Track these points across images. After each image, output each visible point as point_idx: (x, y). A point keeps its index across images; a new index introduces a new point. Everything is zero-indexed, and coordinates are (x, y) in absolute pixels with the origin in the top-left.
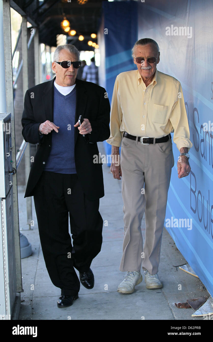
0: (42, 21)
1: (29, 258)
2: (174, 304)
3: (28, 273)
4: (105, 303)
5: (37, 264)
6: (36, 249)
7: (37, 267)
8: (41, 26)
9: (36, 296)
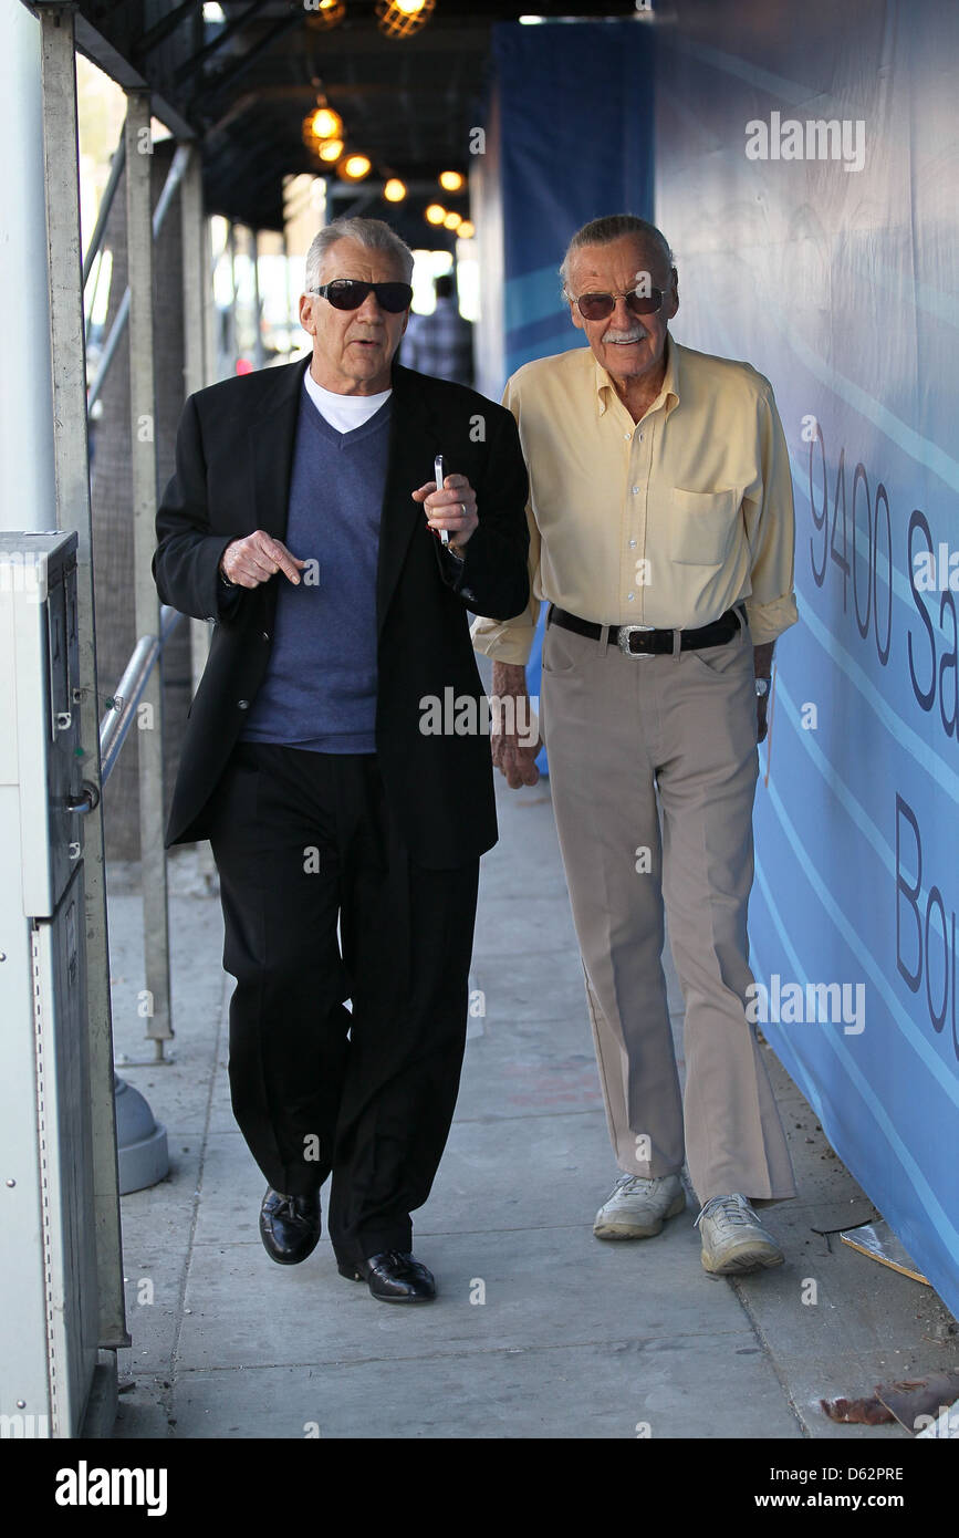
0: (216, 119)
1: (157, 1192)
2: (815, 1403)
3: (150, 1259)
4: (501, 1400)
5: (193, 1219)
6: (186, 1150)
7: (192, 1233)
8: (214, 134)
9: (188, 1365)
